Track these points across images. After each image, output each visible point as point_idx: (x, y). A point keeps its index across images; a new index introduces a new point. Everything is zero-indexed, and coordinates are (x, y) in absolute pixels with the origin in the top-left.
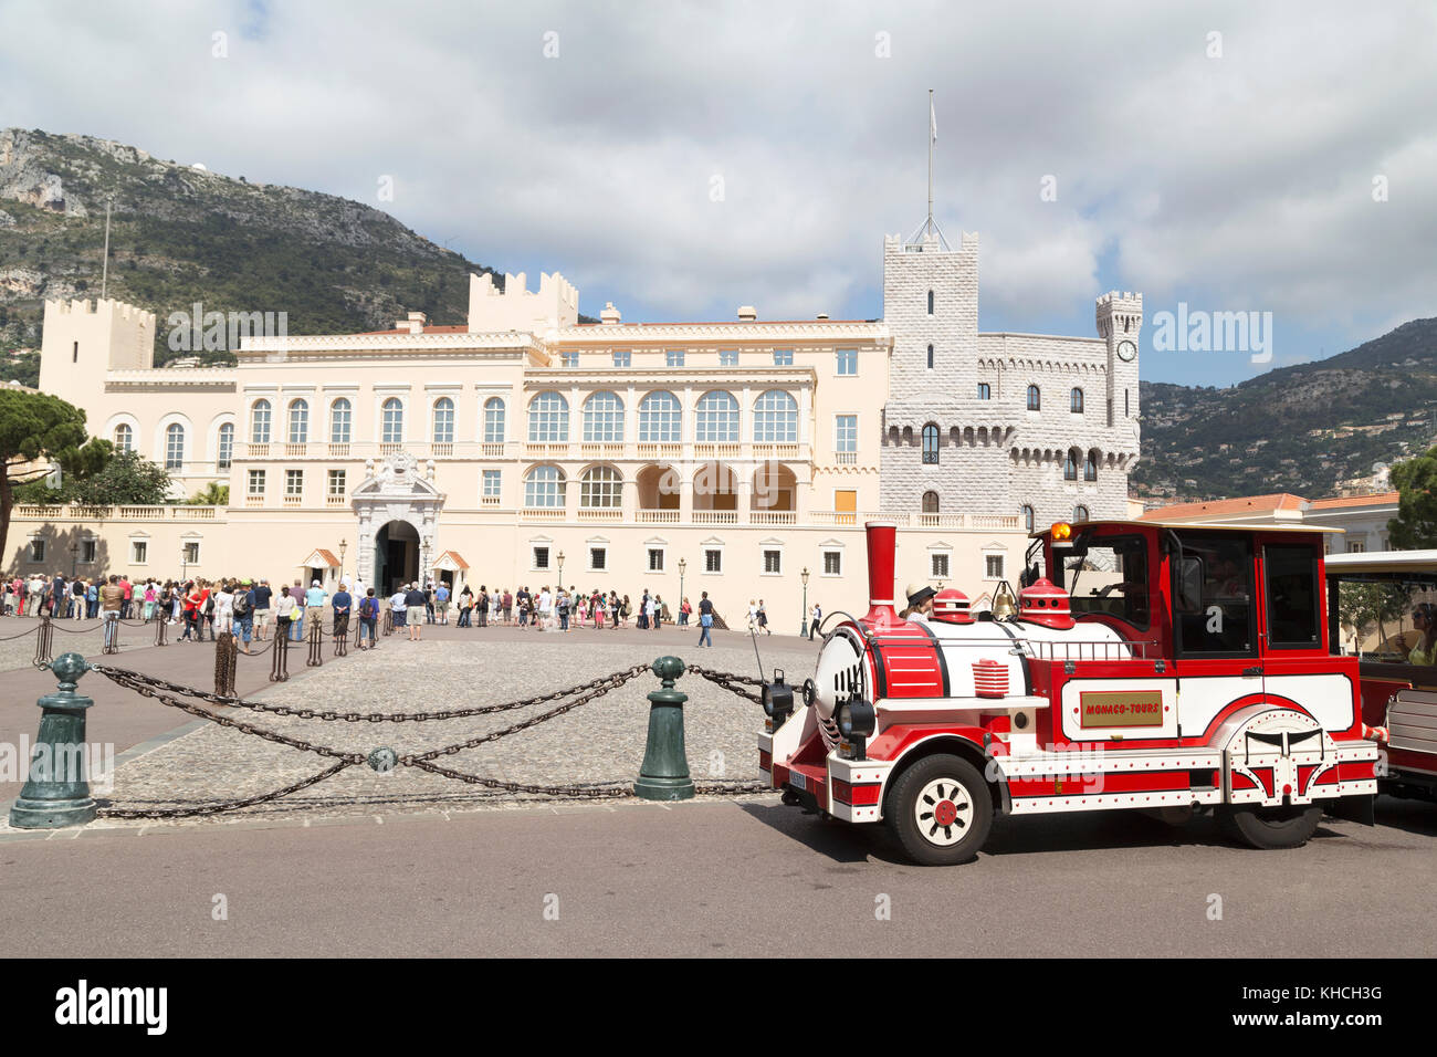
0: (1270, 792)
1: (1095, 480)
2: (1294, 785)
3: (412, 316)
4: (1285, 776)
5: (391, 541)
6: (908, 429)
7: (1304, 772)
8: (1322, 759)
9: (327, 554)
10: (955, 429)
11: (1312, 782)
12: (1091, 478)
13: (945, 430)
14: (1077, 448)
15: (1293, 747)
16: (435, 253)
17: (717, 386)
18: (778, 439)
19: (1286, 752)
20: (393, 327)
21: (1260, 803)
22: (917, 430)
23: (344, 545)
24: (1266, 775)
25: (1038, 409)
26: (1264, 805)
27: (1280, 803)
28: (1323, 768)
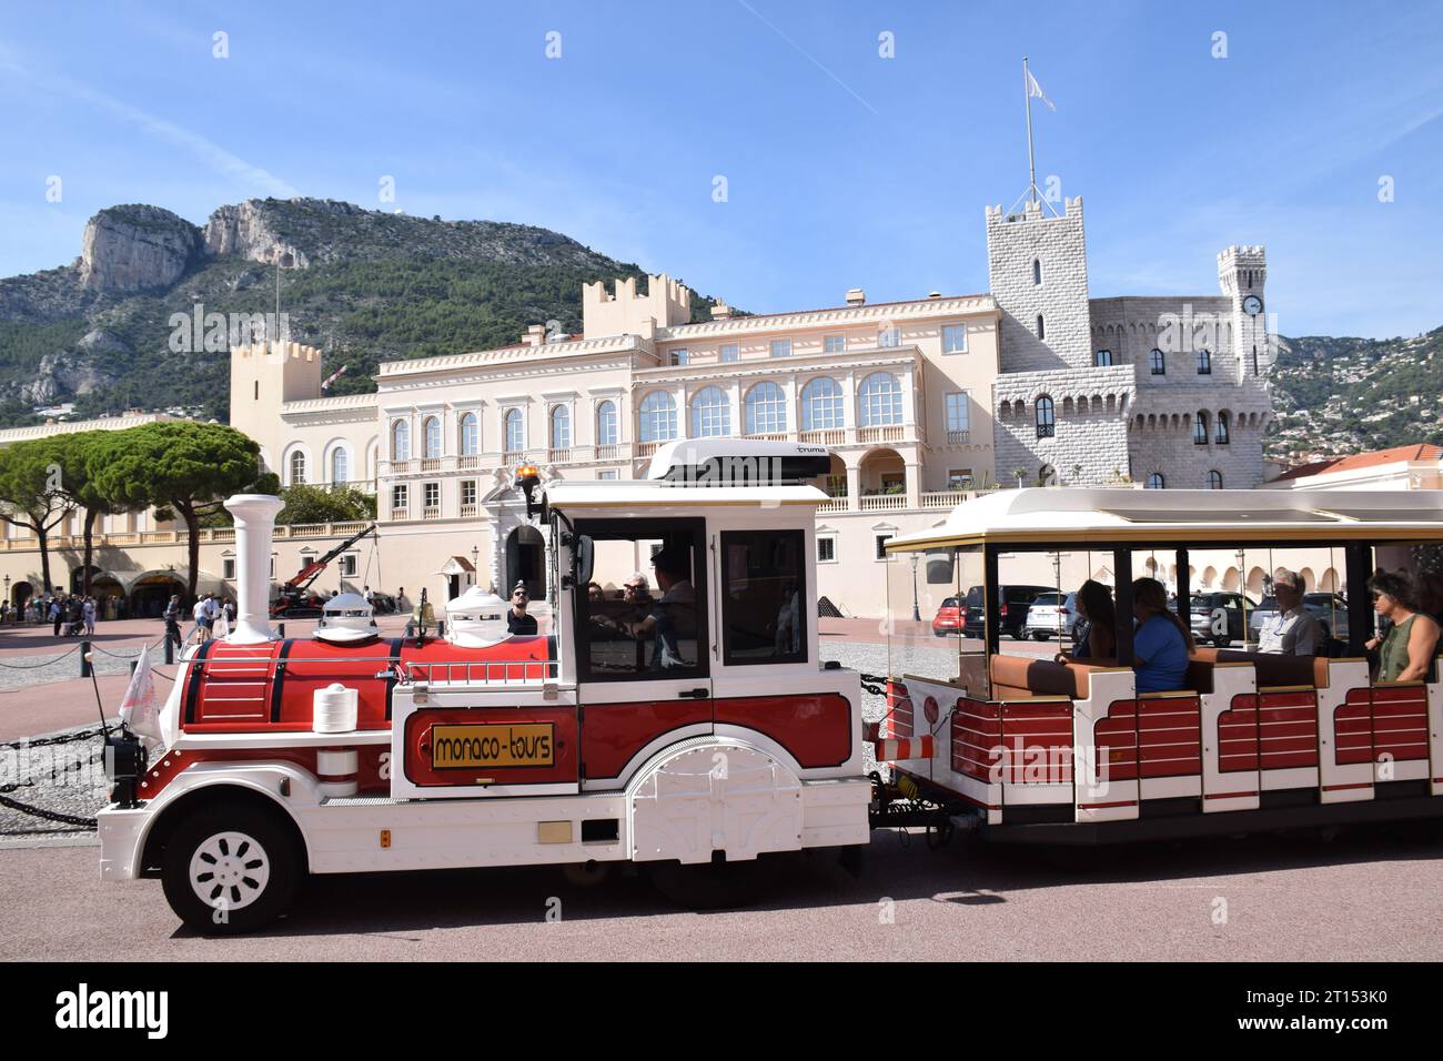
1: (1227, 442)
3: (532, 329)
5: (521, 545)
6: (1020, 403)
9: (462, 561)
10: (1068, 400)
12: (1224, 441)
13: (1058, 400)
14: (1208, 411)
16: (610, 267)
17: (820, 373)
18: (884, 423)
20: (521, 342)
22: (1029, 402)
23: (476, 551)
25: (1163, 373)
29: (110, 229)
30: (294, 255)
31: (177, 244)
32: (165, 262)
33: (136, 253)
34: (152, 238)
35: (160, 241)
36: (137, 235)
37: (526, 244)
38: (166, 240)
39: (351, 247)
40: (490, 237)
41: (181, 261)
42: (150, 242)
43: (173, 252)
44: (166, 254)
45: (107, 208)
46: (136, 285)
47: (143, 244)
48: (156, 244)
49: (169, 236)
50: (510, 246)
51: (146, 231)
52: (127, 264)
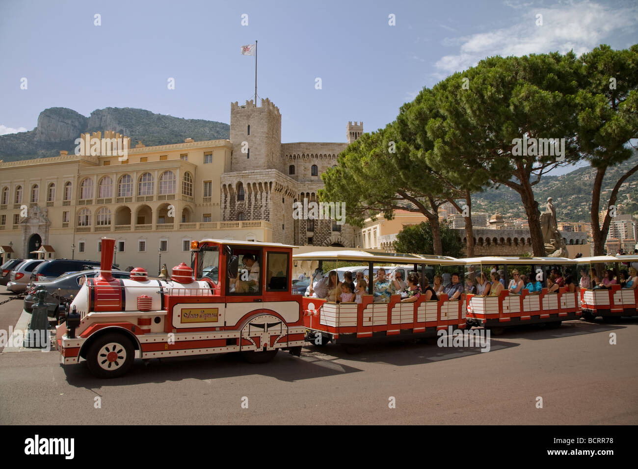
0: (258, 347)
2: (269, 343)
4: (265, 340)
7: (273, 338)
8: (281, 333)
11: (276, 342)
15: (269, 329)
19: (266, 330)
21: (254, 351)
24: (257, 340)
26: (255, 351)
27: (262, 350)
28: (281, 337)
29: (49, 116)
30: (124, 130)
31: (77, 124)
32: (71, 131)
33: (59, 127)
34: (66, 121)
35: (70, 122)
36: (60, 120)
37: (218, 129)
38: (72, 122)
39: (147, 128)
40: (204, 126)
41: (78, 131)
42: (65, 123)
43: (75, 126)
44: (72, 128)
45: (49, 108)
46: (59, 140)
47: (62, 124)
48: (68, 123)
49: (74, 120)
50: (211, 130)
51: (64, 118)
52: (56, 131)
